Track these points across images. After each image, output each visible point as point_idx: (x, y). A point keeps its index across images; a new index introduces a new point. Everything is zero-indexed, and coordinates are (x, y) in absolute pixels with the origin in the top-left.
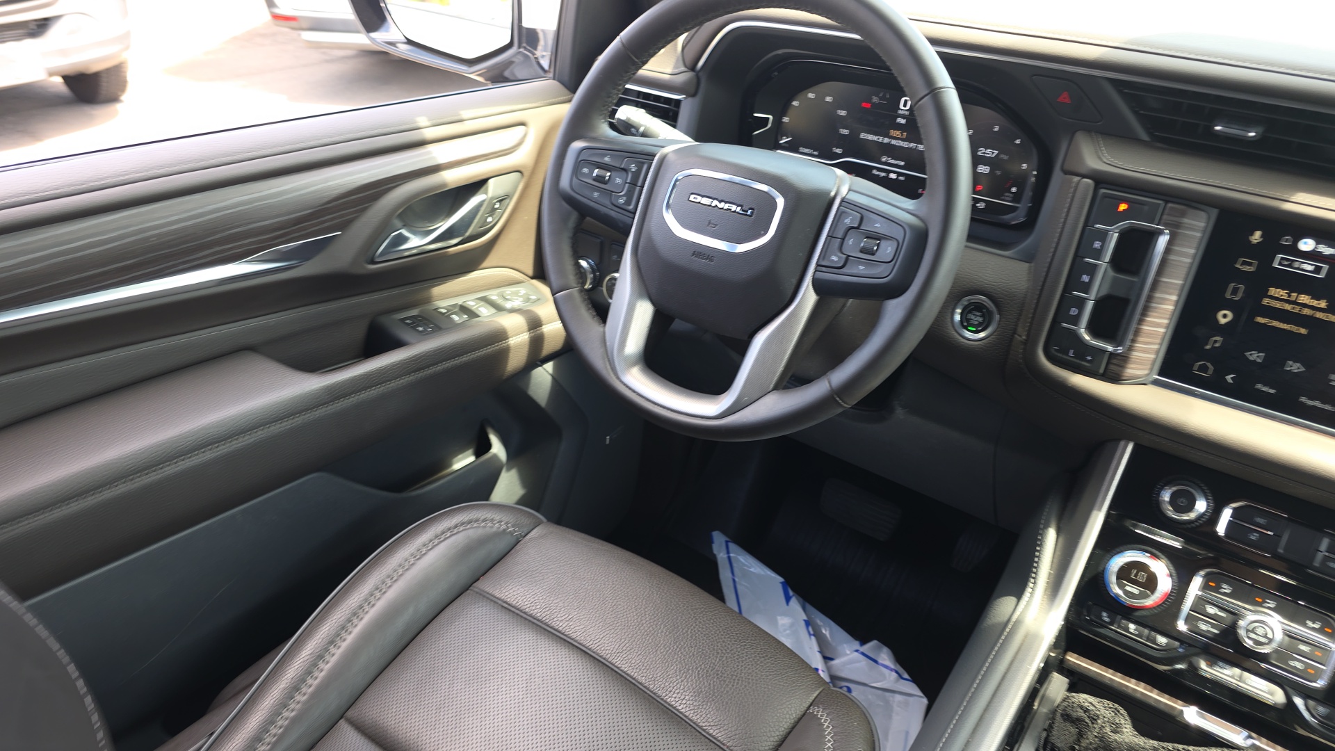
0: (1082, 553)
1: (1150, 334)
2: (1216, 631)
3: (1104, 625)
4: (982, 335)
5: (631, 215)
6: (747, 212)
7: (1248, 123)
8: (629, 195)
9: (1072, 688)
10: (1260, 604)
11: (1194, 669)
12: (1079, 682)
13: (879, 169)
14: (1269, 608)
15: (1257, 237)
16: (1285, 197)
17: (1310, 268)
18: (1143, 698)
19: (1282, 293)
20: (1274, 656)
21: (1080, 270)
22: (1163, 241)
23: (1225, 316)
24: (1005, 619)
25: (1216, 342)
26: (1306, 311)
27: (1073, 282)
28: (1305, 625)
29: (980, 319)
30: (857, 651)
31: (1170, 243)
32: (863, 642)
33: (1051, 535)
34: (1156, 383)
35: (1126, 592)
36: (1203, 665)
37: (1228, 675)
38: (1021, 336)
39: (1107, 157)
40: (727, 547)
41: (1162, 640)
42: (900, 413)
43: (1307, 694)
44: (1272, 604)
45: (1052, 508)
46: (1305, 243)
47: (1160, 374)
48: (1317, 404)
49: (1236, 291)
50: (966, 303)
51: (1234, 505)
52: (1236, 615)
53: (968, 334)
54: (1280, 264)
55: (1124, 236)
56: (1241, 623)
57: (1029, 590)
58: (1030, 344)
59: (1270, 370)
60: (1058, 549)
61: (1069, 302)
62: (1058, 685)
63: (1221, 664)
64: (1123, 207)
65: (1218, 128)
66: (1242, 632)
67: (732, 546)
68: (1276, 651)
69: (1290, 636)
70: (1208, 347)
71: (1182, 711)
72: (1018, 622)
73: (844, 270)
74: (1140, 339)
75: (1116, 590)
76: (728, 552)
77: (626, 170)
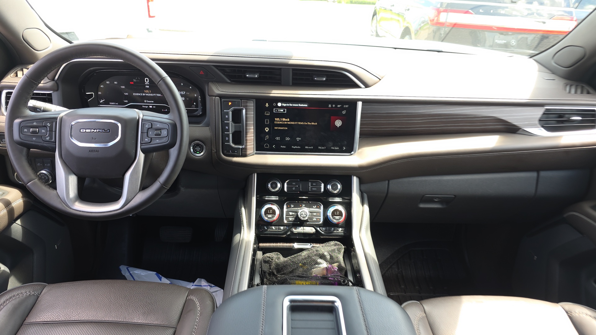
0: (253, 211)
1: (250, 140)
2: (294, 219)
3: (266, 231)
4: (202, 154)
5: (55, 143)
6: (107, 131)
7: (254, 73)
8: (51, 136)
9: (264, 254)
10: (302, 207)
11: (292, 232)
12: (265, 251)
13: (144, 105)
14: (303, 207)
15: (267, 105)
16: (270, 92)
17: (282, 111)
18: (282, 247)
19: (278, 119)
20: (309, 219)
21: (224, 126)
22: (244, 111)
23: (267, 129)
24: (239, 241)
25: (267, 137)
26: (285, 123)
27: (224, 130)
28: (313, 208)
29: (200, 149)
30: (193, 285)
31: (246, 112)
32: (194, 282)
33: (243, 209)
34: (256, 154)
35: (269, 218)
36: (294, 230)
37: (300, 230)
38: (214, 150)
39: (220, 89)
40: (128, 270)
41: (282, 228)
42: (182, 189)
43: (319, 226)
44: (304, 205)
45: (241, 202)
46: (279, 104)
47: (256, 151)
48: (296, 147)
49: (267, 121)
50: (193, 145)
51: (286, 182)
52: (297, 212)
53: (197, 155)
54: (275, 111)
55: (233, 112)
56: (299, 214)
57: (242, 229)
58: (217, 152)
59: (282, 140)
60: (246, 213)
61: (225, 136)
62: (259, 254)
63: (298, 227)
64: (230, 104)
65: (247, 76)
66: (299, 216)
67: (130, 269)
68: (309, 218)
69: (310, 212)
70: (266, 139)
71: (293, 246)
72: (242, 240)
73: (152, 143)
74: (248, 142)
75: (266, 218)
76: (129, 272)
77: (45, 126)
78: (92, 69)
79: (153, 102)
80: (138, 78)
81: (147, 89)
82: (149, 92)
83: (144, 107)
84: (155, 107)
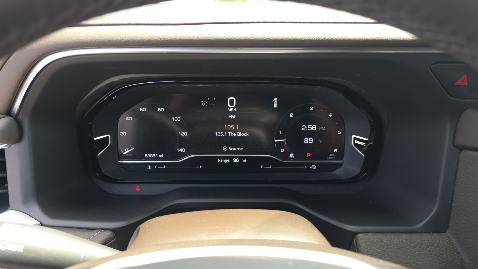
78: (116, 79)
79: (242, 149)
80: (212, 99)
81: (231, 121)
82: (235, 127)
83: (222, 161)
84: (245, 160)
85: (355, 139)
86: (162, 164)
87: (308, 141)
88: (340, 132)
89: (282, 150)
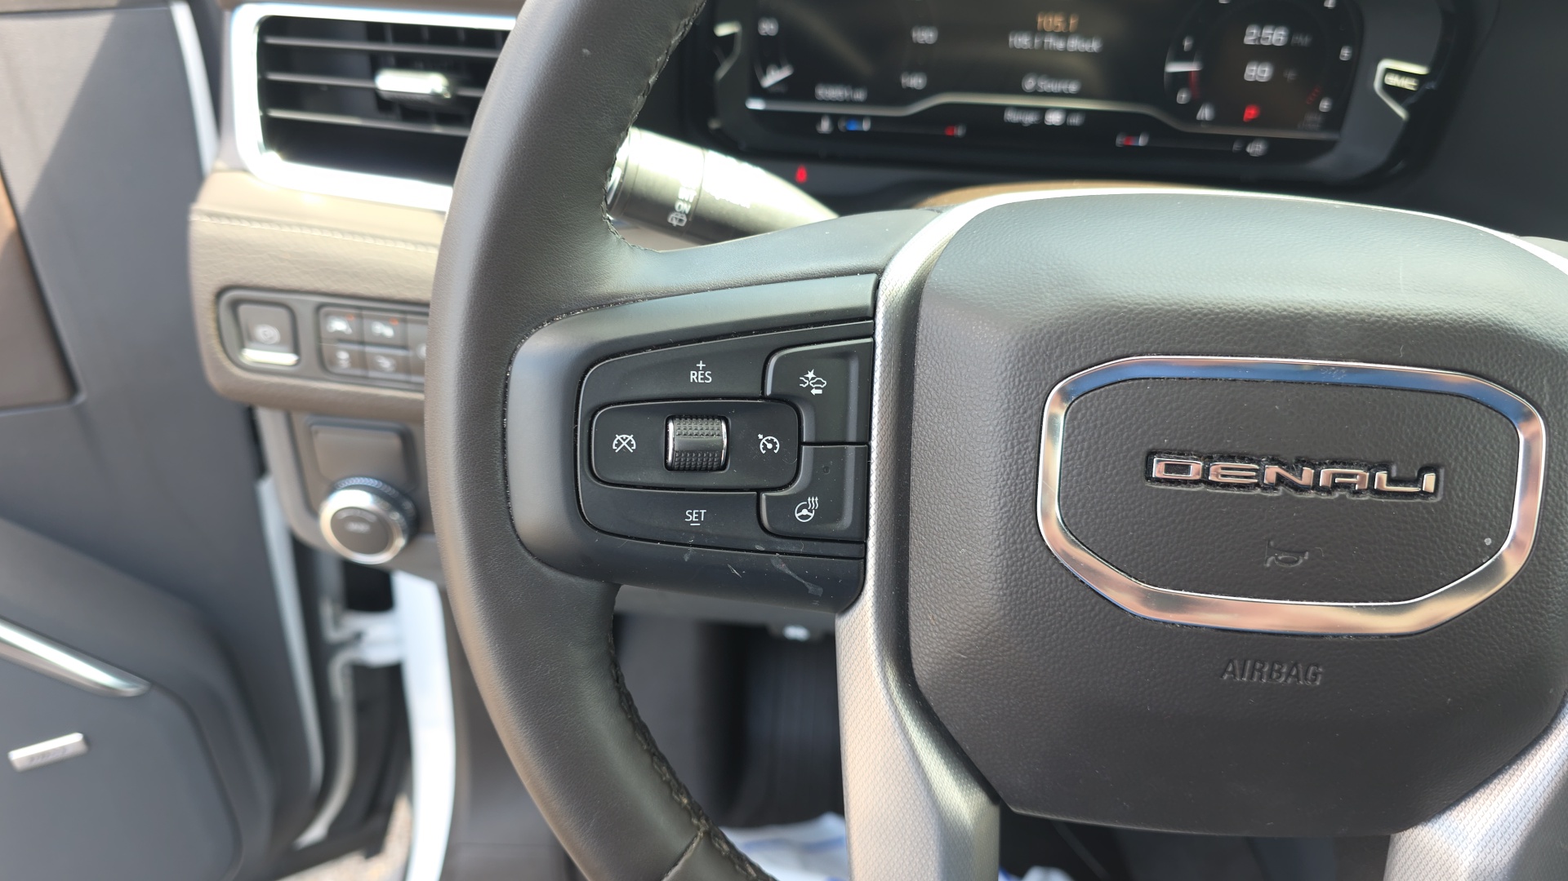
5: (856, 550)
6: (1417, 481)
8: (827, 486)
13: (1019, 110)
77: (788, 401)
82: (1068, 23)
84: (1078, 121)
85: (1389, 71)
86: (860, 118)
87: (1258, 72)
88: (1345, 53)
89: (1183, 97)
